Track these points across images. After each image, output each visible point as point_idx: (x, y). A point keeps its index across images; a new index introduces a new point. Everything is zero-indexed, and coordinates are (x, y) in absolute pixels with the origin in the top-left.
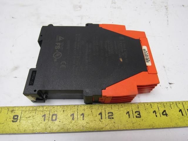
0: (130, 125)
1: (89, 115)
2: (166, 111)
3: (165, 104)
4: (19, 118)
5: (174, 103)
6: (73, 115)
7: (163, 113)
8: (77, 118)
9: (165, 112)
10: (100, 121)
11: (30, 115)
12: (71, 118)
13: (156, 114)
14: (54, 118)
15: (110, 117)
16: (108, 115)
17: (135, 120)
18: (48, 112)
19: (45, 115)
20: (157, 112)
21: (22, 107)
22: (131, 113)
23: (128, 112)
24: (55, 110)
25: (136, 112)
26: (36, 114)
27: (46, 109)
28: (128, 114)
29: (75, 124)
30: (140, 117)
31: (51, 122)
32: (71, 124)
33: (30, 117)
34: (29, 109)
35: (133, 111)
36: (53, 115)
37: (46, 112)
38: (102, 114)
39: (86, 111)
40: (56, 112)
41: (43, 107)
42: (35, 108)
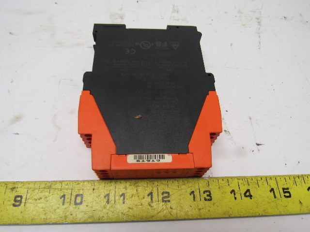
0: (194, 212)
1: (132, 196)
2: (250, 191)
3: (249, 181)
4: (23, 200)
5: (263, 179)
6: (108, 195)
7: (245, 194)
8: (115, 201)
10: (150, 205)
11: (42, 195)
12: (105, 200)
13: (235, 194)
14: (79, 200)
15: (165, 199)
16: (162, 196)
17: (202, 203)
18: (69, 191)
19: (64, 196)
20: (236, 191)
21: (29, 183)
22: (197, 193)
23: (193, 192)
24: (79, 188)
25: (204, 192)
26: (51, 194)
27: (67, 187)
28: (192, 195)
29: (111, 210)
30: (211, 200)
31: (74, 206)
32: (104, 210)
33: (41, 198)
34: (39, 185)
35: (201, 190)
36: (77, 196)
37: (66, 191)
38: (153, 194)
39: (128, 190)
40: (81, 190)
41: (61, 182)
42: (49, 184)
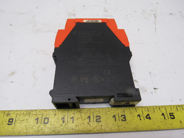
0: (115, 128)
1: (78, 118)
3: (149, 109)
4: (14, 121)
5: (157, 107)
6: (64, 118)
7: (146, 117)
8: (68, 122)
9: (149, 115)
10: (89, 124)
11: (24, 118)
12: (62, 121)
13: (140, 117)
14: (46, 121)
15: (98, 120)
16: (96, 119)
17: (120, 123)
18: (41, 116)
19: (37, 119)
20: (141, 115)
21: (17, 111)
22: (117, 117)
23: (114, 116)
24: (47, 114)
25: (121, 116)
26: (30, 118)
27: (39, 113)
28: (114, 118)
29: (65, 127)
30: (125, 120)
31: (44, 125)
32: (61, 127)
33: (24, 120)
34: (23, 113)
35: (119, 114)
36: (45, 118)
37: (39, 116)
38: (91, 117)
39: (76, 115)
40: (48, 115)
41: (36, 110)
42: (28, 112)
